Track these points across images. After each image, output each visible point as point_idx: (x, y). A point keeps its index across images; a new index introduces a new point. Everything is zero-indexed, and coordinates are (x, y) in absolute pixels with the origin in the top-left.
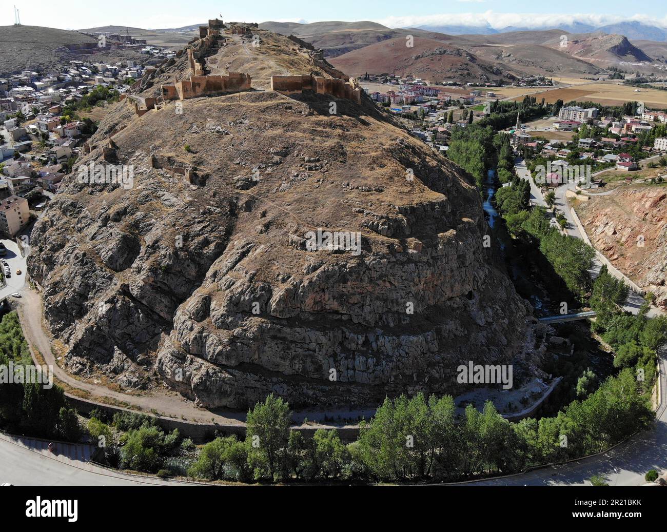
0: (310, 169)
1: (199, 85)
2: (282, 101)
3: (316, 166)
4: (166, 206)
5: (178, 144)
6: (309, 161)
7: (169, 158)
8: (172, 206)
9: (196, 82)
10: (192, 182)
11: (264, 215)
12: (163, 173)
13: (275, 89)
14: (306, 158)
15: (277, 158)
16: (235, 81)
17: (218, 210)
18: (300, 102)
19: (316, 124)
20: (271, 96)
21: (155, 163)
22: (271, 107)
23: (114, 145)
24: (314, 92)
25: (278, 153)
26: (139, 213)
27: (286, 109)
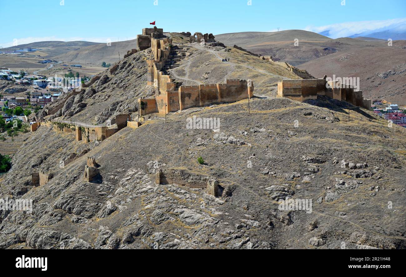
0: (358, 176)
1: (189, 95)
2: (298, 107)
3: (365, 173)
4: (189, 224)
5: (185, 158)
6: (355, 167)
7: (182, 172)
8: (197, 223)
9: (186, 92)
10: (217, 195)
11: (315, 226)
12: (175, 188)
13: (285, 95)
14: (351, 165)
15: (313, 166)
16: (233, 89)
17: (256, 223)
18: (320, 108)
19: (348, 130)
20: (283, 103)
21: (163, 180)
22: (288, 114)
23: (97, 165)
24: (329, 99)
25: (313, 161)
26: (156, 234)
27: (305, 115)
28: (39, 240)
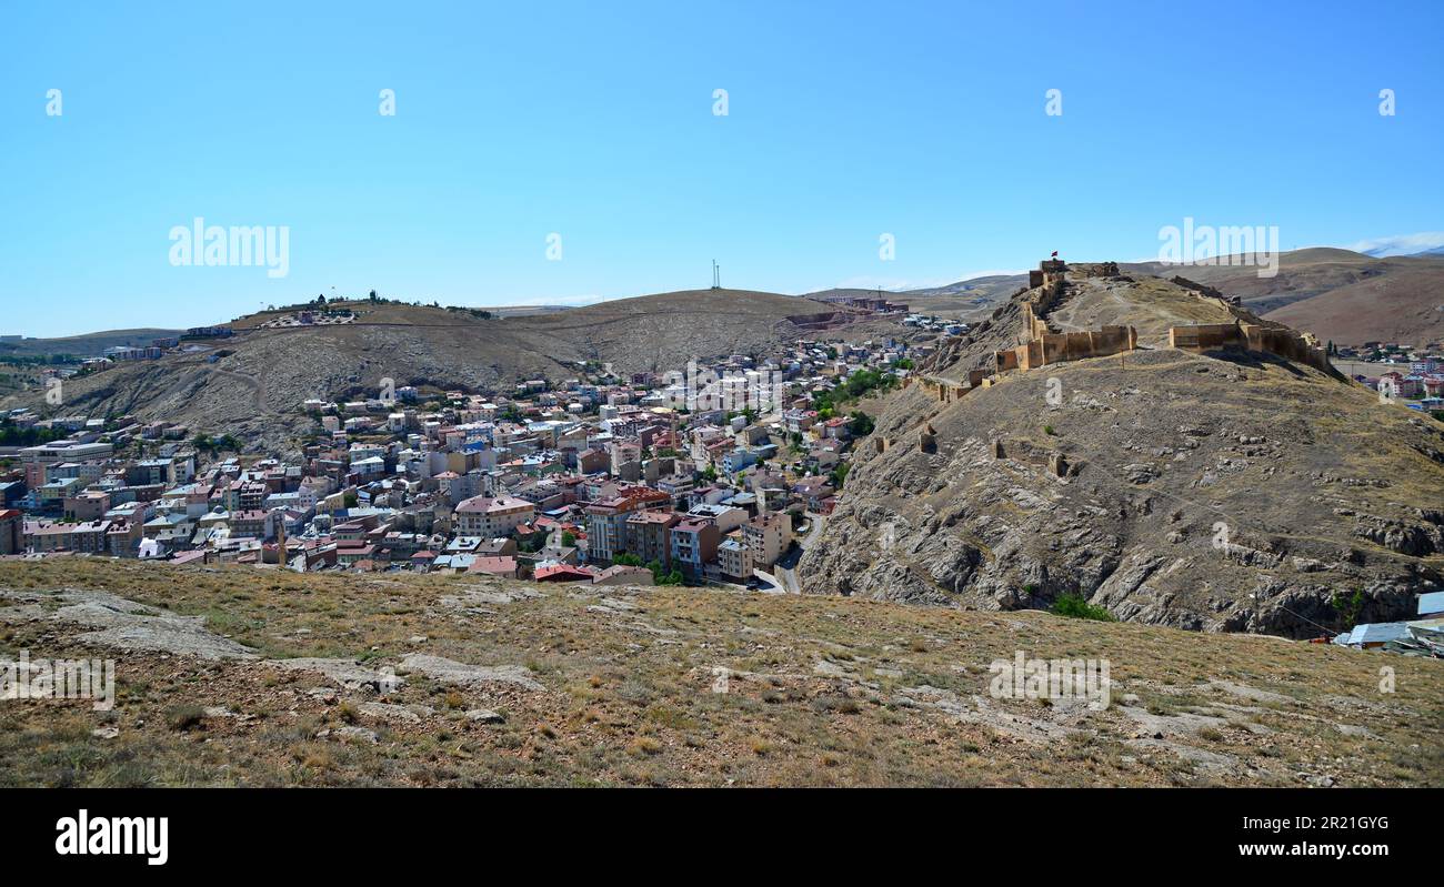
0: (1250, 454)
1: (1054, 347)
2: (1192, 361)
3: (1260, 449)
4: (1023, 508)
5: (1033, 426)
6: (1248, 442)
7: (1023, 443)
8: (1033, 507)
9: (1051, 342)
10: (1061, 473)
11: (1177, 517)
12: (1012, 463)
13: (1177, 346)
14: (1243, 439)
15: (1193, 440)
16: (1110, 338)
17: (1104, 512)
18: (1222, 362)
19: (1253, 392)
20: (1172, 356)
21: (1000, 453)
22: (1174, 370)
23: (933, 432)
24: (1244, 349)
25: (1193, 433)
26: (982, 517)
27: (1199, 371)
28: (864, 514)
